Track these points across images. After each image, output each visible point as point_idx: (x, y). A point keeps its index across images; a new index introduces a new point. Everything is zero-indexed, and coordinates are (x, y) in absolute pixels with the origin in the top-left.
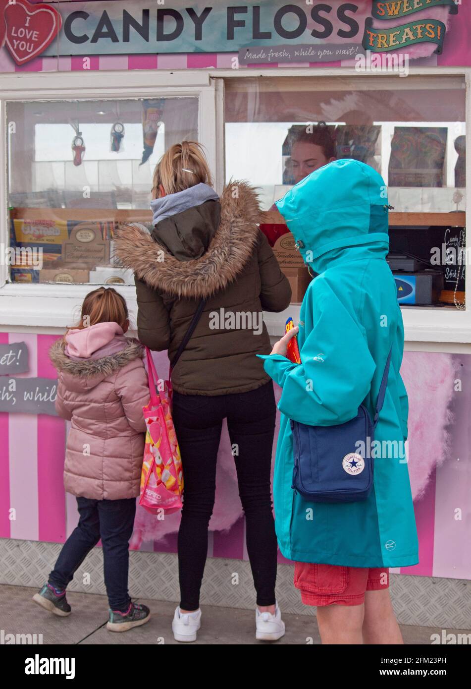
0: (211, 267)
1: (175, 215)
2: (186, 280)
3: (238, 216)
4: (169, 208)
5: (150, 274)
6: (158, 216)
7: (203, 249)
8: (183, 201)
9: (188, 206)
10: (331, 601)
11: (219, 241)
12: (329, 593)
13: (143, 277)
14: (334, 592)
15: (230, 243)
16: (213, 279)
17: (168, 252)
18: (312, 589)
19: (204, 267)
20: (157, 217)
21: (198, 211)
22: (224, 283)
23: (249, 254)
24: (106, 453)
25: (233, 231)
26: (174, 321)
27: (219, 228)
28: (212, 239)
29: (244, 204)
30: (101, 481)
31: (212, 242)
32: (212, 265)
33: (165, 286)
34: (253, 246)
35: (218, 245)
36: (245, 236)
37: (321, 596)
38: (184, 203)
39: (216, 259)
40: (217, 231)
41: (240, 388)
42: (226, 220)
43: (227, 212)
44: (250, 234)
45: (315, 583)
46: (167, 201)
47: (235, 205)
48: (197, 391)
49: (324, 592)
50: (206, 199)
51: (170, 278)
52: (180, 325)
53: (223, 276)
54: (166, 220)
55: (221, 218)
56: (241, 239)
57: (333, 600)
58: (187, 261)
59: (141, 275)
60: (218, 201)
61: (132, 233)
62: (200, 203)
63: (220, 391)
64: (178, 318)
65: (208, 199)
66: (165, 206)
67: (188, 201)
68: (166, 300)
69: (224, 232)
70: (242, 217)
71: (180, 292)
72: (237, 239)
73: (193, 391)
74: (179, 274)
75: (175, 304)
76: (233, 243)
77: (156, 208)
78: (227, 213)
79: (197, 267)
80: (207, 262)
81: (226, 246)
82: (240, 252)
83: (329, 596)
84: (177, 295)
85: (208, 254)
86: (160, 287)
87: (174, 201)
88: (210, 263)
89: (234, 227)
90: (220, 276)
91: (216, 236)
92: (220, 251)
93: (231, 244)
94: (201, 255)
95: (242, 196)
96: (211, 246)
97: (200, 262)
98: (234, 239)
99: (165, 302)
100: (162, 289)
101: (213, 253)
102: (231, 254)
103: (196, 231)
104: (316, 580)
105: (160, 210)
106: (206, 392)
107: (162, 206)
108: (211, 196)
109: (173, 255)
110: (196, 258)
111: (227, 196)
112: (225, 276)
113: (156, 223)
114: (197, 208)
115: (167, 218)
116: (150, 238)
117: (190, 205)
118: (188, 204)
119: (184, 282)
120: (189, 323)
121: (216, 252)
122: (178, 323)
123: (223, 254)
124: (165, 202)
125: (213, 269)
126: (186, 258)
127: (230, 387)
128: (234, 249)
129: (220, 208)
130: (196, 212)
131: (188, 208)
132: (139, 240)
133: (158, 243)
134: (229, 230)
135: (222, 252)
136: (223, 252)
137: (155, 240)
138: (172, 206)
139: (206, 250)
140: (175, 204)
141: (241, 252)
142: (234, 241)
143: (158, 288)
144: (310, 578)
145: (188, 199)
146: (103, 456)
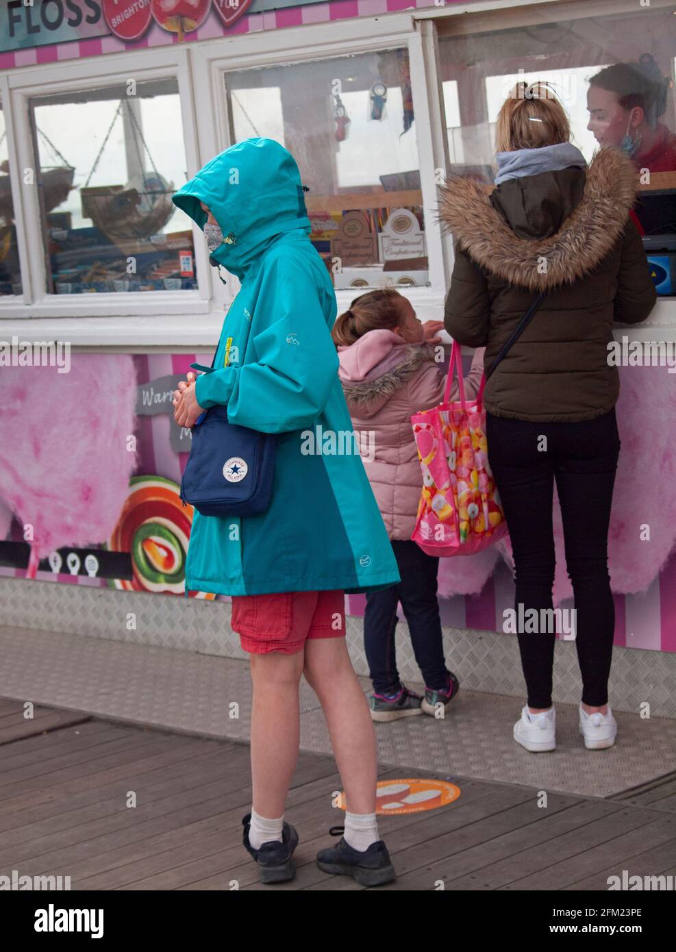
0: (558, 254)
1: (524, 177)
2: (522, 264)
3: (606, 195)
4: (520, 166)
5: (477, 246)
6: (504, 174)
7: (551, 229)
8: (539, 161)
9: (544, 169)
10: (270, 648)
11: (576, 223)
12: (269, 639)
13: (468, 248)
14: (274, 638)
15: (589, 228)
16: (557, 271)
17: (506, 223)
18: (250, 634)
19: (549, 252)
20: (501, 175)
21: (556, 179)
22: (571, 277)
23: (610, 247)
24: (398, 480)
25: (595, 214)
26: (499, 314)
27: (579, 206)
28: (566, 218)
29: (616, 180)
30: (391, 516)
31: (566, 223)
32: (559, 252)
33: (493, 266)
34: (617, 237)
35: (572, 228)
36: (610, 223)
37: (260, 642)
38: (540, 164)
39: (566, 245)
40: (575, 210)
41: (573, 415)
42: (589, 198)
43: (594, 187)
44: (616, 222)
45: (253, 626)
46: (518, 157)
47: (605, 180)
48: (515, 413)
49: (262, 638)
50: (570, 163)
51: (502, 258)
52: (504, 321)
53: (571, 270)
54: (512, 181)
55: (584, 193)
56: (603, 226)
57: (273, 648)
58: (529, 240)
59: (465, 245)
60: (584, 170)
61: (467, 188)
62: (562, 167)
63: (546, 416)
64: (504, 312)
65: (571, 164)
66: (515, 163)
67: (545, 163)
68: (492, 284)
69: (583, 213)
70: (611, 198)
71: (510, 278)
72: (599, 226)
73: (510, 413)
74: (514, 255)
75: (502, 293)
76: (593, 229)
77: (503, 163)
78: (593, 189)
79: (539, 251)
80: (555, 246)
81: (583, 232)
82: (599, 242)
83: (267, 642)
84: (507, 281)
85: (557, 237)
86: (487, 267)
87: (527, 159)
88: (556, 249)
89: (598, 209)
90: (567, 268)
91: (572, 216)
92: (573, 236)
93: (589, 231)
94: (548, 235)
95: (616, 170)
96: (563, 226)
97: (544, 245)
98: (595, 224)
99: (489, 286)
100: (488, 270)
101: (563, 237)
102: (587, 243)
103: (547, 205)
104: (254, 623)
105: (507, 167)
106: (526, 415)
107: (510, 162)
108: (577, 161)
109: (511, 228)
110: (541, 239)
111: (596, 166)
112: (574, 271)
113: (500, 183)
114: (555, 174)
115: (514, 179)
116: (487, 200)
117: (547, 168)
118: (545, 166)
119: (518, 266)
120: (517, 320)
121: (568, 236)
122: (501, 318)
123: (576, 240)
124: (515, 157)
125: (559, 256)
126: (527, 235)
127: (558, 414)
128: (592, 237)
129: (585, 181)
130: (552, 179)
131: (545, 171)
132: (473, 199)
133: (497, 210)
134: (590, 211)
135: (575, 238)
136: (578, 238)
137: (493, 203)
138: (525, 164)
139: (556, 231)
140: (527, 163)
141: (601, 242)
142: (596, 227)
143: (484, 266)
144: (248, 620)
145: (547, 159)
146: (394, 485)
